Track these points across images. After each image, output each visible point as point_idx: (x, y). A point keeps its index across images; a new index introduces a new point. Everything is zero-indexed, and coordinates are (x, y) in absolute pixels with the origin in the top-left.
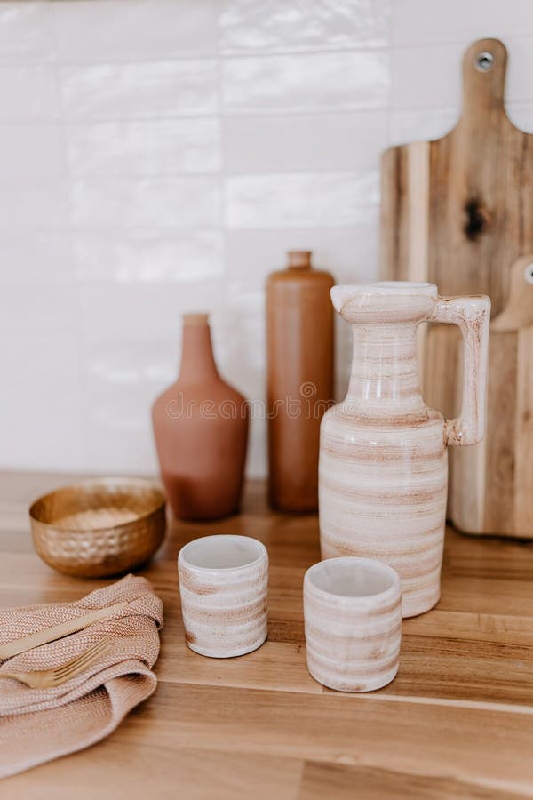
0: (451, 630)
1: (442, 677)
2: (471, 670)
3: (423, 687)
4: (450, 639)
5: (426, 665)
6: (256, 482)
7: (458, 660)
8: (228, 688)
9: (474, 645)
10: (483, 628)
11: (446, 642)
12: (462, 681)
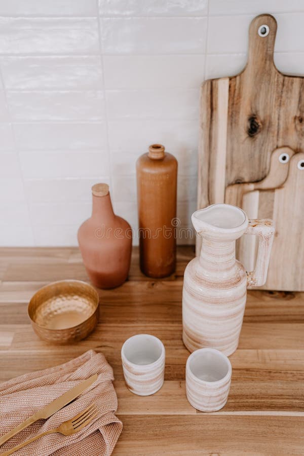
0: (246, 362)
1: (247, 396)
2: (259, 390)
3: (240, 404)
4: (247, 370)
5: (238, 389)
6: (136, 247)
7: (252, 384)
8: (154, 416)
9: (258, 373)
10: (260, 360)
11: (246, 372)
12: (256, 398)
